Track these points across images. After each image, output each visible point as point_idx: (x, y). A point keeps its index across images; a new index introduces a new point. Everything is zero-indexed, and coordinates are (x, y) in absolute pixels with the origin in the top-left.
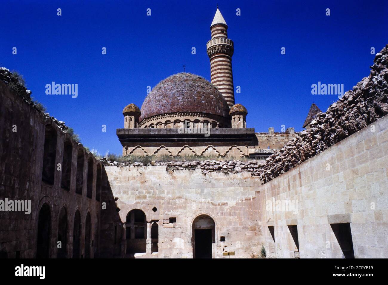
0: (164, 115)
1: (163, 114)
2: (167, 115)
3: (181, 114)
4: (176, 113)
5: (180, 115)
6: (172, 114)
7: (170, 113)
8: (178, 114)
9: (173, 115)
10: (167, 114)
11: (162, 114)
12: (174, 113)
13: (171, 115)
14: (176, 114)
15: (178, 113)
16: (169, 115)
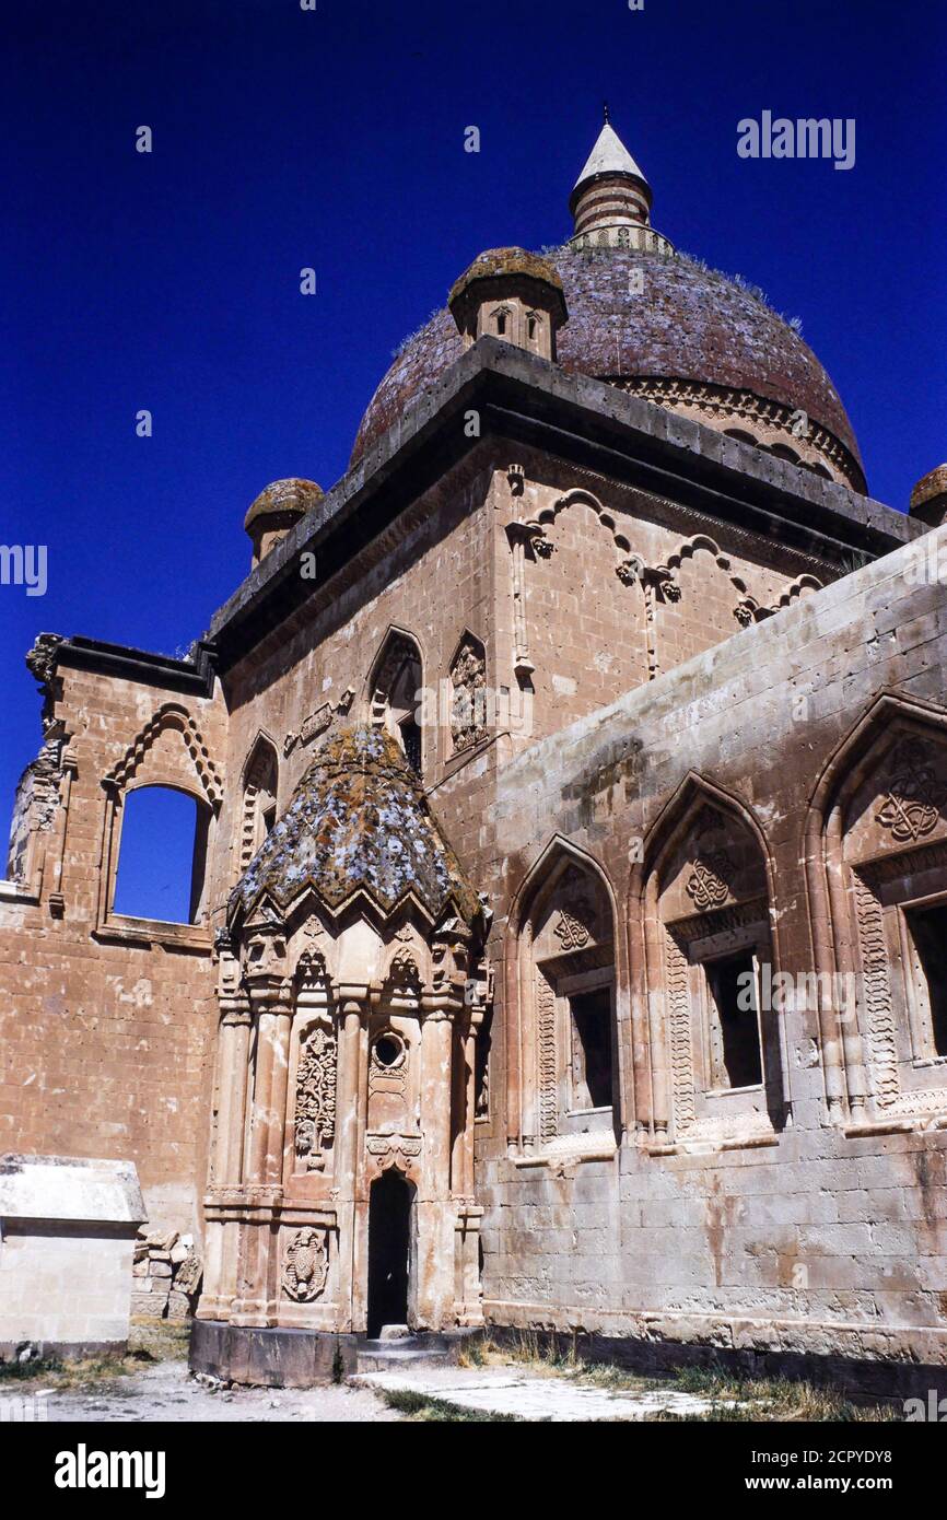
0: (667, 387)
1: (659, 378)
2: (681, 389)
3: (760, 409)
4: (737, 392)
5: (753, 411)
6: (714, 389)
7: (704, 384)
8: (748, 402)
9: (716, 400)
10: (683, 383)
11: (653, 380)
12: (729, 389)
13: (710, 394)
14: (736, 401)
15: (744, 398)
16: (696, 391)
